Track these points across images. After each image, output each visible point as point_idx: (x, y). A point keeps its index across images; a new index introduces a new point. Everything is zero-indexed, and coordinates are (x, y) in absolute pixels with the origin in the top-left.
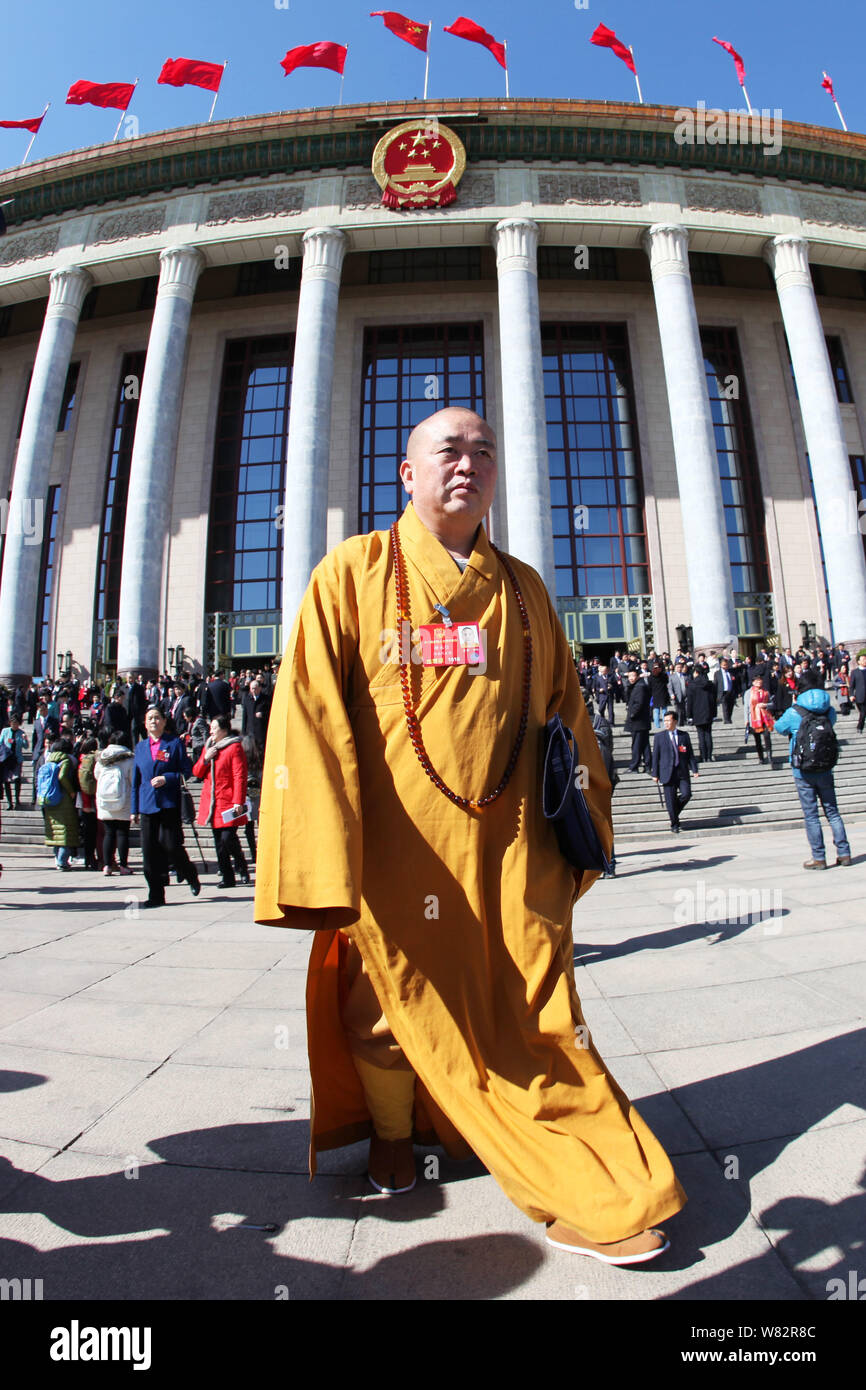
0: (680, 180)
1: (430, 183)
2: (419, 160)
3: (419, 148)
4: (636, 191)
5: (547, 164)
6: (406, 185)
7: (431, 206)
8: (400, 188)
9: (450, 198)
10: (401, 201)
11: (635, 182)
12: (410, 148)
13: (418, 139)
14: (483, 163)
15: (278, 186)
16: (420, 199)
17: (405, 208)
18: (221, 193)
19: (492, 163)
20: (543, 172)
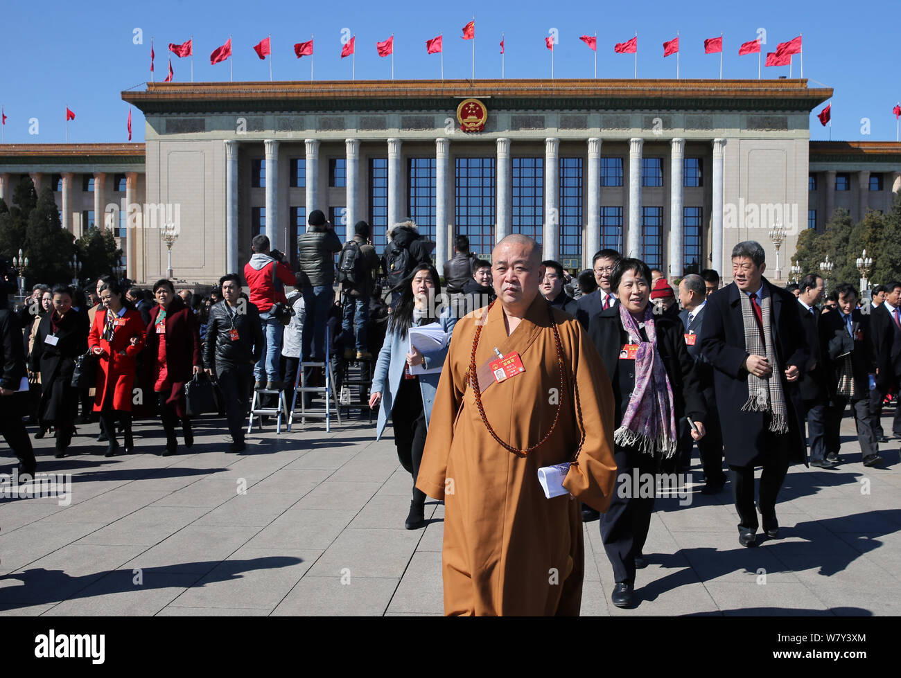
0: (559, 115)
1: (476, 123)
2: (472, 114)
3: (472, 110)
4: (543, 122)
5: (514, 111)
6: (468, 123)
7: (476, 131)
8: (466, 125)
9: (482, 129)
10: (467, 129)
11: (543, 117)
12: (469, 109)
13: (471, 106)
14: (493, 111)
15: (425, 115)
16: (473, 129)
17: (468, 132)
18: (405, 115)
19: (496, 111)
20: (513, 115)
